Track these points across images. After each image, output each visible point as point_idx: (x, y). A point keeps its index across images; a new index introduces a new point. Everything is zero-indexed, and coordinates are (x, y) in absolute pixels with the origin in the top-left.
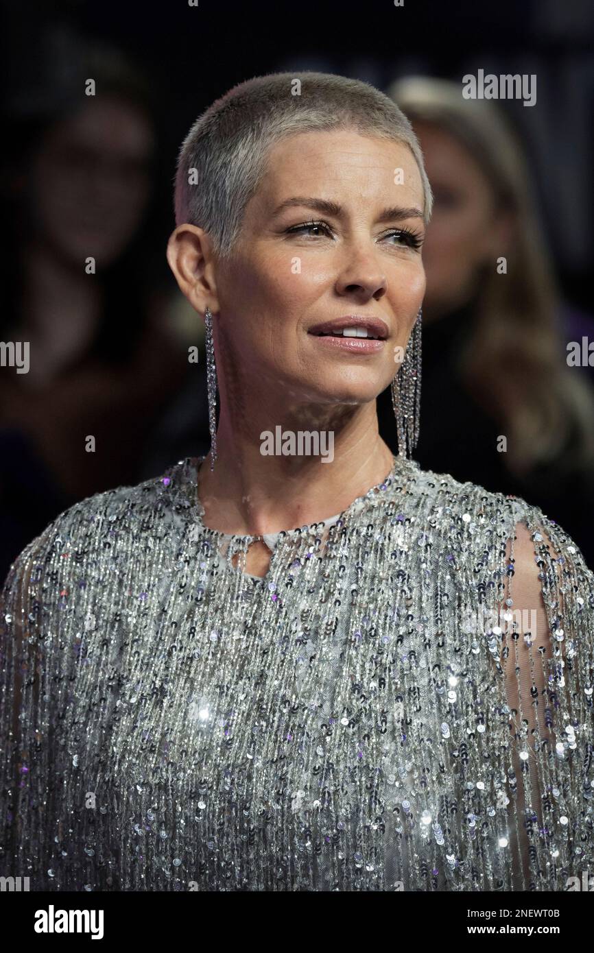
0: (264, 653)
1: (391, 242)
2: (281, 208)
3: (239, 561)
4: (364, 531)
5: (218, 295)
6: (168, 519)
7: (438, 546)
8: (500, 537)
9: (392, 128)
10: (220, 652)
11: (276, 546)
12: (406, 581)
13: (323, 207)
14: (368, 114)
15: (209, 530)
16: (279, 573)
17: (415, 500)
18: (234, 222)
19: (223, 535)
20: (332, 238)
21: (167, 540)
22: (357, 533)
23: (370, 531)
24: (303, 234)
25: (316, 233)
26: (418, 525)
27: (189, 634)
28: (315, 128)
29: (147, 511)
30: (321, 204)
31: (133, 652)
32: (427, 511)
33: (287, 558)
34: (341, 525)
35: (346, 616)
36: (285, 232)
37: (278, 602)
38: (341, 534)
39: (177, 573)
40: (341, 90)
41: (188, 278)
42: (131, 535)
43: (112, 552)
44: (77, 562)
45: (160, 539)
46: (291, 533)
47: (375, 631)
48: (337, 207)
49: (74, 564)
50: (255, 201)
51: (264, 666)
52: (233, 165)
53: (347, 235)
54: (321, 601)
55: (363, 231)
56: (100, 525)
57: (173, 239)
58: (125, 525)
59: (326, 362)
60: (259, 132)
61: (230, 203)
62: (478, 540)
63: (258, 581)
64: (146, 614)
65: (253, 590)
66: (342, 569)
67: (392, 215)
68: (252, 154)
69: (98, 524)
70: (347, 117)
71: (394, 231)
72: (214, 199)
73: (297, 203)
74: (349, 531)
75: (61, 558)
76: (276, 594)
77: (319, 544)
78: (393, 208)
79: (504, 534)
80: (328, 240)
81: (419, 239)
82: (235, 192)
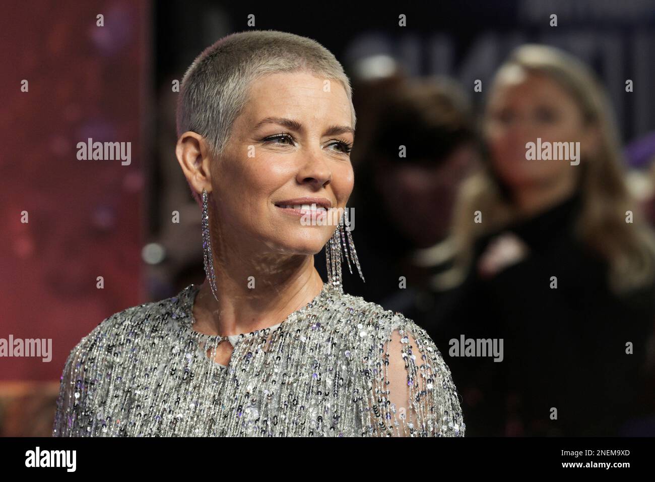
0: (225, 417)
1: (332, 148)
2: (260, 124)
3: (212, 353)
4: (294, 334)
5: (212, 181)
6: (170, 325)
7: (340, 345)
8: (380, 339)
9: (333, 72)
10: (196, 417)
11: (237, 344)
12: (317, 368)
13: (289, 124)
14: (318, 62)
15: (195, 332)
16: (237, 363)
17: (330, 314)
18: (225, 132)
19: (203, 335)
20: (294, 145)
21: (167, 339)
22: (290, 335)
23: (298, 334)
24: (274, 142)
25: (283, 141)
26: (329, 330)
27: (176, 402)
28: (283, 70)
29: (157, 319)
30: (288, 122)
31: (137, 413)
32: (335, 322)
33: (243, 353)
34: (281, 330)
35: (279, 391)
36: (262, 140)
37: (236, 382)
38: (280, 336)
39: (170, 360)
40: (299, 45)
41: (191, 168)
42: (144, 335)
43: (131, 345)
44: (108, 352)
45: (162, 337)
46: (247, 335)
47: (297, 401)
48: (298, 124)
49: (106, 353)
50: (241, 120)
51: (225, 426)
52: (225, 93)
53: (304, 143)
54: (263, 380)
55: (315, 141)
56: (126, 328)
57: (180, 141)
58: (142, 328)
59: (289, 225)
60: (243, 73)
61: (223, 119)
62: (365, 342)
63: (223, 369)
64: (148, 388)
65: (220, 375)
66: (278, 359)
67: (333, 131)
68: (239, 87)
69: (125, 327)
70: (305, 63)
71: (335, 141)
72: (210, 115)
73: (272, 121)
74: (285, 334)
75: (99, 348)
76: (235, 376)
77: (265, 342)
78: (335, 126)
79: (383, 338)
80: (291, 147)
81: (349, 147)
82: (226, 112)
